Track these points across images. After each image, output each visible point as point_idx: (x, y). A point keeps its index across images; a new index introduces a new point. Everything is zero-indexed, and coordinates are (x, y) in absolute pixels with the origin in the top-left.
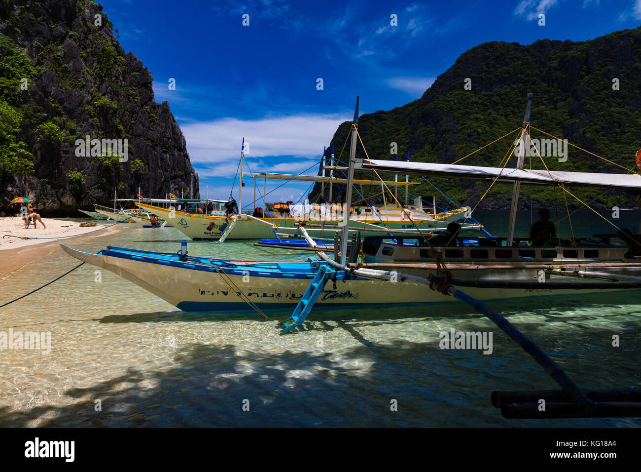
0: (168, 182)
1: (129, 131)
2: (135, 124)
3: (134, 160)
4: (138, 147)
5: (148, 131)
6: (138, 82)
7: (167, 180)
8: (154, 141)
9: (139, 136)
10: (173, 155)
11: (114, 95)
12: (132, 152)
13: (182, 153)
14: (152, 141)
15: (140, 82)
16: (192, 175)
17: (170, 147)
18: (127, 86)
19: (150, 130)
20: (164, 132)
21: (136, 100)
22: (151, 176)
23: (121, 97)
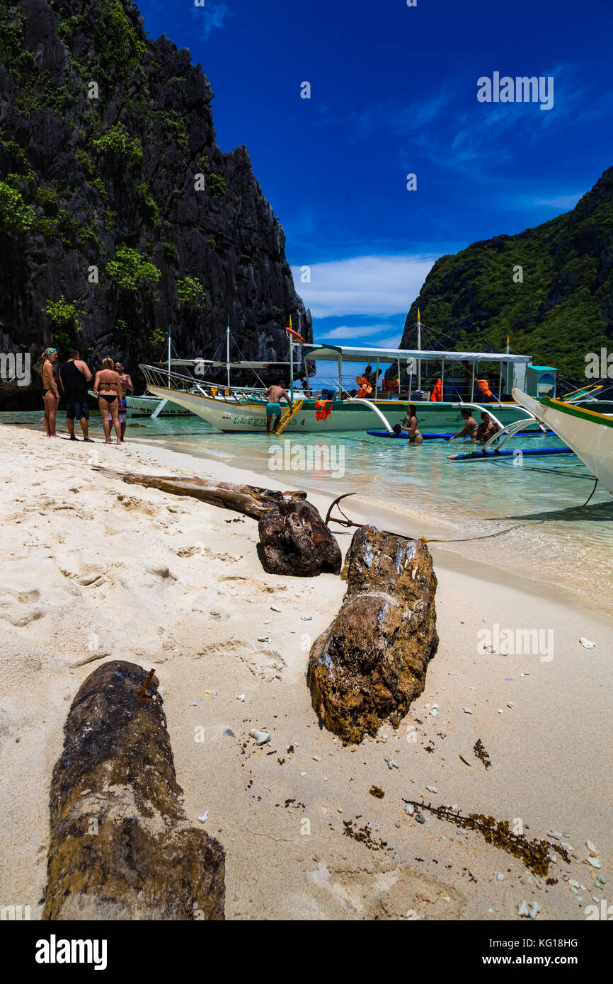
0: (253, 328)
1: (168, 213)
2: (180, 197)
3: (181, 279)
4: (190, 250)
5: (207, 212)
6: (183, 99)
7: (251, 324)
8: (221, 236)
9: (189, 224)
10: (260, 268)
11: (136, 127)
12: (177, 262)
13: (278, 265)
14: (218, 237)
15: (188, 100)
16: (300, 314)
17: (253, 249)
18: (160, 109)
19: (212, 211)
20: (240, 216)
21: (181, 142)
22: (217, 315)
23: (149, 133)
